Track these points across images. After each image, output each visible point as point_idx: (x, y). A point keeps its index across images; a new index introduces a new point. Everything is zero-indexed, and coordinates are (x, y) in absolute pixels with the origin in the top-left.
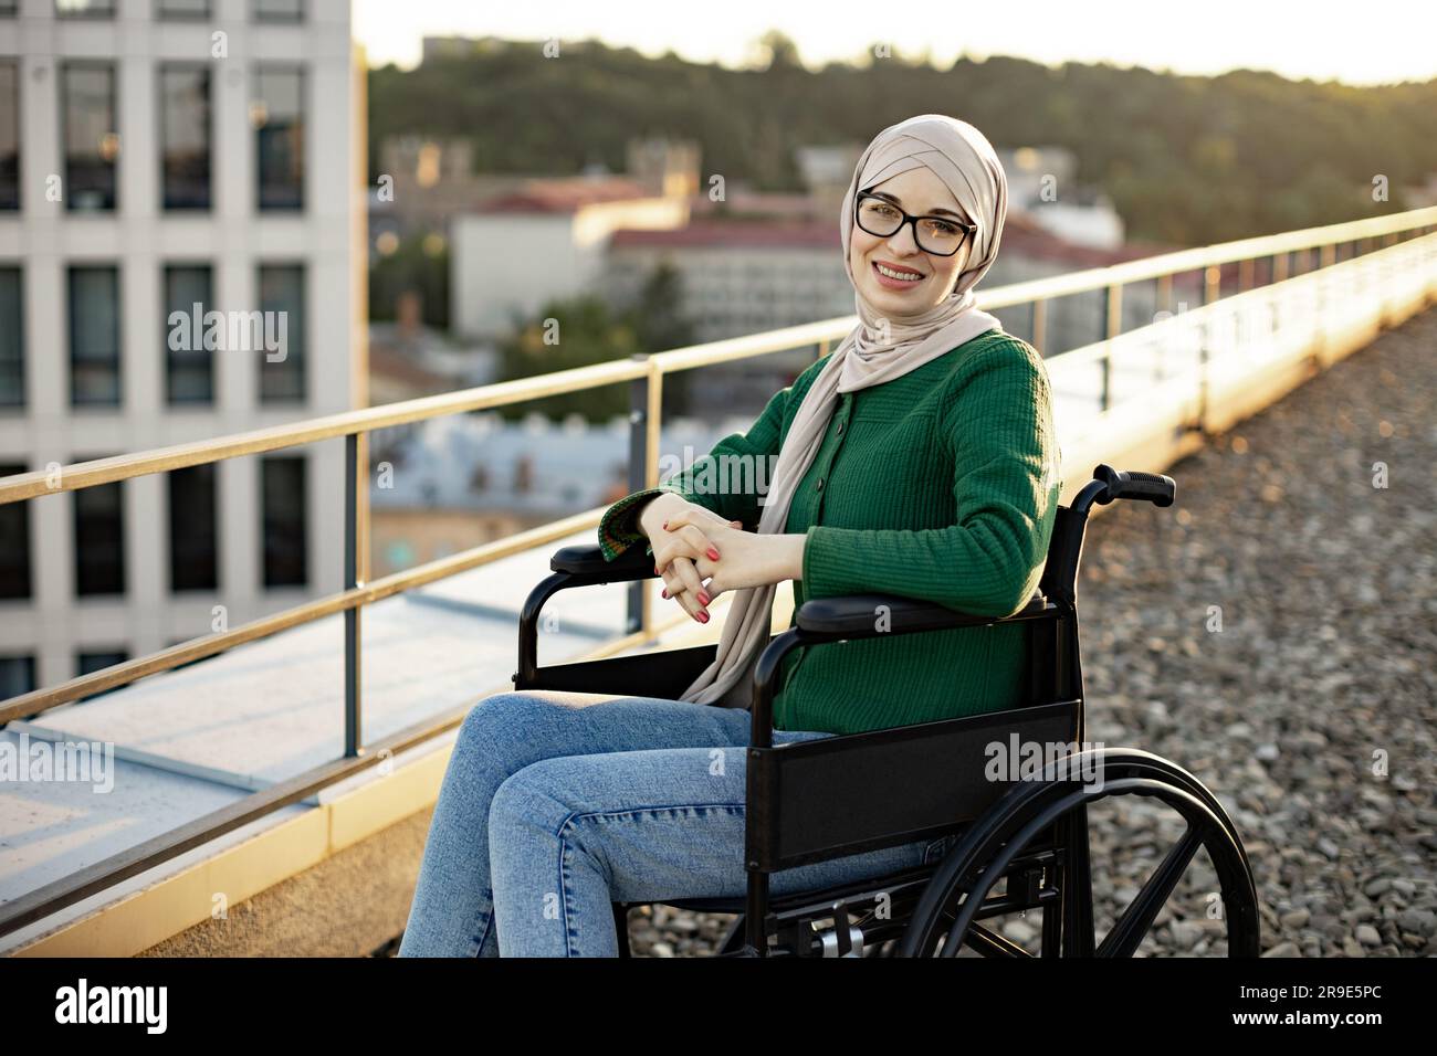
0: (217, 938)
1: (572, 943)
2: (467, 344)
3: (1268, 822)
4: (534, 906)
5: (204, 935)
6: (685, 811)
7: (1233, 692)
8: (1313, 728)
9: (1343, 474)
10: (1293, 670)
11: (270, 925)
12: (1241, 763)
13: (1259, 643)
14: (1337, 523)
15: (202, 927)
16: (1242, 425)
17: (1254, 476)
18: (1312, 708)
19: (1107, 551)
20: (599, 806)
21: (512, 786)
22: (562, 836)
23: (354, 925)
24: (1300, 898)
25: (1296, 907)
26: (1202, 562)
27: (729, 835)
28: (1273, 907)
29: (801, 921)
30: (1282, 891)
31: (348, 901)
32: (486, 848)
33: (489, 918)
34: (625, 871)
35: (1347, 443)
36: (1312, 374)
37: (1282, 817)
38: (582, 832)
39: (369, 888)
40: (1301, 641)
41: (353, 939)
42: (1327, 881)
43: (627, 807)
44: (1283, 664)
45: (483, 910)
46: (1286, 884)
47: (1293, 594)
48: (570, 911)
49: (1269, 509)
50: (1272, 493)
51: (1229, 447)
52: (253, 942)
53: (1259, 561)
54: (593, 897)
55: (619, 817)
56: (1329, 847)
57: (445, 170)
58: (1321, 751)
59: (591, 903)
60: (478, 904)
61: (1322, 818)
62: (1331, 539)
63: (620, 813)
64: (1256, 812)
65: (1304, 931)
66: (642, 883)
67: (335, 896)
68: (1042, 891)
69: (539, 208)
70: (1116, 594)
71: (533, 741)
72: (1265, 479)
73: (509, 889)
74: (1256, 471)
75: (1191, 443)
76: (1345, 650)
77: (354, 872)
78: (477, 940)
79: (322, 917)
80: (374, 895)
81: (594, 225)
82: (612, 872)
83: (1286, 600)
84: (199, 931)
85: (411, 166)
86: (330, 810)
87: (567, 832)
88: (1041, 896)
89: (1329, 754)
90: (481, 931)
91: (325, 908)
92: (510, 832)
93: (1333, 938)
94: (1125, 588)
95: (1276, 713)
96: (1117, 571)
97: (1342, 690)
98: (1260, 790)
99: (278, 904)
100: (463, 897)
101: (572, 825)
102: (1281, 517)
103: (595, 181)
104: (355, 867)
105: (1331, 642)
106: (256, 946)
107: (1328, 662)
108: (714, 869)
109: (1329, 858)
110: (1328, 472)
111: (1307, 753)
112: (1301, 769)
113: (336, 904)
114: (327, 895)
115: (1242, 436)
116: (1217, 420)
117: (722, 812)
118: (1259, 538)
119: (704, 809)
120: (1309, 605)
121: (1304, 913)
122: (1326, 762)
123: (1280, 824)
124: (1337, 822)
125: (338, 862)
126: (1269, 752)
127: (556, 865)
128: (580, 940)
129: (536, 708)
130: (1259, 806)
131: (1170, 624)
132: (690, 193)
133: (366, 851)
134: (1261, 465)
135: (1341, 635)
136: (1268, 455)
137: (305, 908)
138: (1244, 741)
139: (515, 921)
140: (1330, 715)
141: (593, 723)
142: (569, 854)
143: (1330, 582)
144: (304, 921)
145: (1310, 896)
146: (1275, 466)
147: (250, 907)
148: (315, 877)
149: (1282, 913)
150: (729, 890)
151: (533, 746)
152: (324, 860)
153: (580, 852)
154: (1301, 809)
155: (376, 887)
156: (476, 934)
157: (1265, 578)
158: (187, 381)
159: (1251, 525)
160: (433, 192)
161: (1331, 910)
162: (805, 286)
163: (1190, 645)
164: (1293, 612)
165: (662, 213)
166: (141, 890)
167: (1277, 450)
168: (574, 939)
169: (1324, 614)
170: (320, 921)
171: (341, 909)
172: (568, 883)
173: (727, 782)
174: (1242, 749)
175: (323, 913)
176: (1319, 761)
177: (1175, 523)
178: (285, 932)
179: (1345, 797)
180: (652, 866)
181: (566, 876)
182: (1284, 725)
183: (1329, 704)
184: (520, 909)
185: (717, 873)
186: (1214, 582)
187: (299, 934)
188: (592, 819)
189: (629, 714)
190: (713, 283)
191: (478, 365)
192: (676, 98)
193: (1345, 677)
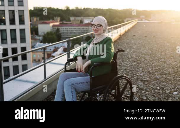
1: (73, 97)
2: (40, 36)
8: (128, 70)
10: (125, 64)
13: (121, 62)
33: (64, 92)
40: (125, 61)
47: (123, 57)
48: (72, 93)
57: (37, 20)
61: (131, 78)
63: (76, 84)
76: (129, 62)
81: (51, 25)
85: (34, 19)
86: (43, 84)
92: (66, 86)
95: (125, 68)
97: (130, 66)
101: (72, 85)
103: (51, 20)
107: (128, 63)
111: (128, 72)
112: (128, 74)
119: (84, 83)
126: (125, 72)
138: (122, 71)
142: (72, 88)
143: (127, 56)
158: (13, 41)
160: (35, 22)
162: (71, 30)
165: (58, 23)
169: (127, 59)
172: (72, 91)
179: (132, 76)
182: (126, 70)
188: (74, 84)
190: (63, 30)
191: (41, 38)
192: (58, 13)
193: (130, 65)
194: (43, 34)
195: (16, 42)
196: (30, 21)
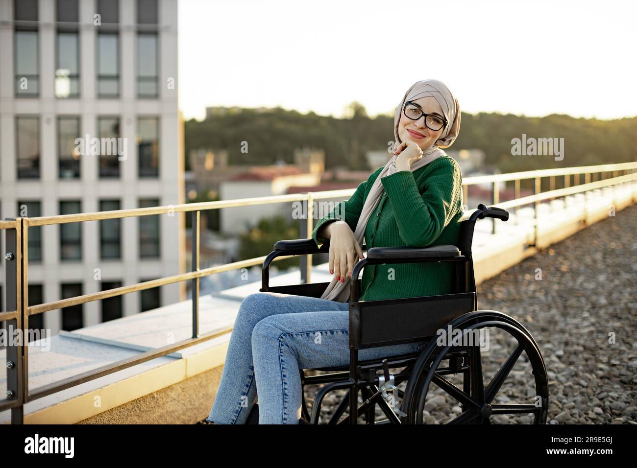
0: (143, 406)
1: (284, 380)
2: (227, 237)
3: (559, 375)
4: (270, 366)
5: (139, 405)
6: (326, 333)
7: (547, 334)
8: (578, 345)
9: (595, 261)
10: (571, 326)
11: (163, 404)
12: (549, 356)
13: (558, 318)
14: (592, 277)
15: (138, 401)
16: (553, 246)
17: (557, 262)
18: (578, 338)
19: (495, 289)
20: (293, 331)
21: (260, 324)
22: (280, 341)
23: (195, 409)
24: (571, 399)
25: (570, 402)
26: (535, 291)
27: (343, 342)
28: (560, 402)
29: (370, 369)
30: (564, 397)
31: (193, 399)
32: (251, 350)
34: (304, 355)
35: (596, 251)
36: (583, 227)
37: (564, 373)
38: (288, 340)
39: (201, 395)
40: (575, 317)
41: (195, 414)
42: (582, 394)
43: (304, 331)
44: (567, 325)
45: (249, 374)
46: (566, 395)
47: (572, 301)
48: (283, 368)
49: (563, 274)
50: (564, 268)
51: (547, 253)
52: (157, 410)
53: (557, 291)
54: (292, 363)
55: (301, 335)
56: (583, 383)
57: (216, 163)
58: (582, 352)
59: (291, 366)
60: (248, 372)
61: (581, 374)
62: (589, 283)
63: (302, 333)
64: (554, 372)
65: (572, 410)
66: (310, 360)
67: (188, 396)
68: (463, 367)
69: (257, 178)
70: (500, 303)
71: (268, 310)
72: (561, 263)
73: (260, 361)
74: (558, 260)
75: (531, 252)
76: (593, 319)
77: (195, 387)
78: (247, 386)
79: (182, 403)
80: (203, 398)
81: (281, 184)
82: (299, 356)
83: (569, 303)
84: (137, 403)
85: (202, 162)
86: (186, 360)
87: (281, 340)
88: (462, 368)
89: (584, 353)
90: (249, 382)
91: (184, 400)
92: (260, 340)
93: (584, 412)
94: (503, 300)
95: (564, 340)
96: (500, 296)
97: (592, 332)
98: (556, 365)
99: (166, 396)
100: (242, 369)
101: (283, 337)
102: (568, 277)
103: (281, 167)
104: (196, 385)
105: (587, 317)
106: (158, 412)
107: (585, 324)
108: (337, 355)
109: (583, 387)
110: (588, 260)
111: (576, 353)
112: (573, 358)
113: (188, 399)
114: (185, 395)
115: (552, 249)
116: (542, 243)
117: (340, 333)
118: (559, 283)
119: (333, 332)
120: (578, 305)
121: (573, 404)
122: (583, 356)
123: (563, 376)
124: (588, 375)
125: (189, 382)
126: (561, 353)
127: (278, 352)
128: (287, 379)
129: (268, 298)
130: (556, 370)
131: (521, 311)
132: (320, 172)
133: (200, 380)
134: (561, 259)
135: (591, 315)
136: (564, 256)
137: (176, 399)
138: (551, 349)
139: (262, 372)
140: (586, 341)
141: (290, 304)
142: (283, 348)
143: (587, 298)
144: (176, 404)
145: (575, 398)
146: (566, 259)
147: (156, 396)
148: (181, 387)
149: (564, 404)
150: (343, 363)
151: (268, 311)
152: (183, 381)
153: (286, 347)
154: (573, 371)
155: (204, 394)
156: (247, 383)
157: (561, 297)
159: (555, 279)
160: (211, 173)
161: (582, 403)
163: (529, 319)
164: (572, 307)
165: (309, 180)
166: (116, 383)
167: (567, 254)
168: (285, 378)
169: (584, 308)
170: (182, 405)
171: (190, 401)
172: (282, 358)
173: (342, 322)
174: (549, 352)
175: (183, 402)
176: (580, 356)
177: (524, 279)
178: (169, 408)
179: (590, 367)
180: (313, 354)
181: (281, 356)
182: (567, 344)
183: (585, 337)
184: (264, 368)
185: (338, 356)
186: (539, 298)
187: (174, 410)
188: (291, 335)
189: (303, 302)
191: (231, 246)
192: (314, 131)
193: (592, 328)
194: (242, 229)
195: (117, 255)
196: (188, 168)
